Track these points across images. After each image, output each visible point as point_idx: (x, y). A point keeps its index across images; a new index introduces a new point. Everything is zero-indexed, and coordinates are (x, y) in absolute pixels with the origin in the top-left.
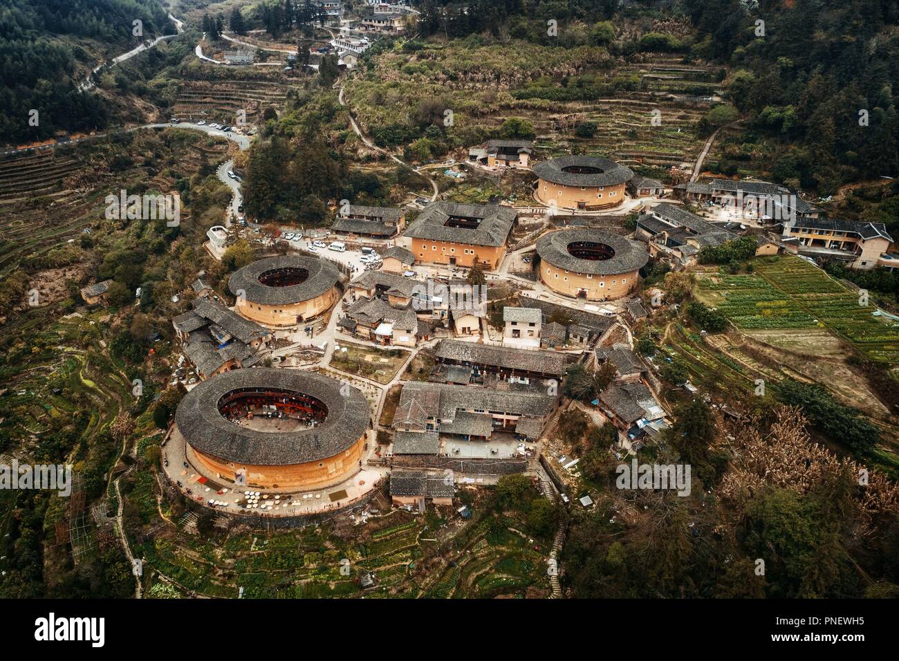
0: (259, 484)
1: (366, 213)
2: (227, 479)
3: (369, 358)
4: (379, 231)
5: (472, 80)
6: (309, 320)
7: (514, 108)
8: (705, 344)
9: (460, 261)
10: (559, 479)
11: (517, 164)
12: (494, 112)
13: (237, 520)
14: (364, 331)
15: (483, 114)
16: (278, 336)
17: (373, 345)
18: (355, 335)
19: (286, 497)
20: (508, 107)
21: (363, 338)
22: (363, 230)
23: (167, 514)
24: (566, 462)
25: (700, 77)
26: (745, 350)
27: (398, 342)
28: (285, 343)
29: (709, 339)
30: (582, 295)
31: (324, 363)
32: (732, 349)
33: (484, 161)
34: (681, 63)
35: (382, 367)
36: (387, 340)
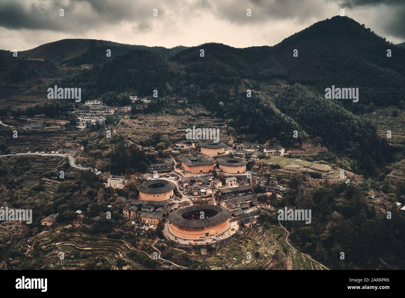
0: (213, 235)
1: (160, 165)
2: (202, 238)
3: (204, 199)
4: (167, 170)
5: (161, 125)
6: (173, 197)
7: (180, 132)
8: (279, 171)
9: (203, 171)
10: (270, 210)
11: (192, 146)
12: (175, 134)
13: (216, 244)
14: (196, 193)
15: (172, 134)
16: (170, 202)
17: (201, 196)
18: (193, 195)
19: (222, 234)
20: (178, 132)
21: (196, 196)
22: (161, 171)
23: (193, 254)
24: (268, 207)
25: (218, 122)
26: (287, 170)
27: (208, 193)
28: (173, 204)
29: (279, 170)
30: (238, 172)
31: (192, 204)
32: (285, 171)
33: (183, 146)
34: (210, 119)
35: (209, 200)
36: (205, 193)
